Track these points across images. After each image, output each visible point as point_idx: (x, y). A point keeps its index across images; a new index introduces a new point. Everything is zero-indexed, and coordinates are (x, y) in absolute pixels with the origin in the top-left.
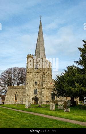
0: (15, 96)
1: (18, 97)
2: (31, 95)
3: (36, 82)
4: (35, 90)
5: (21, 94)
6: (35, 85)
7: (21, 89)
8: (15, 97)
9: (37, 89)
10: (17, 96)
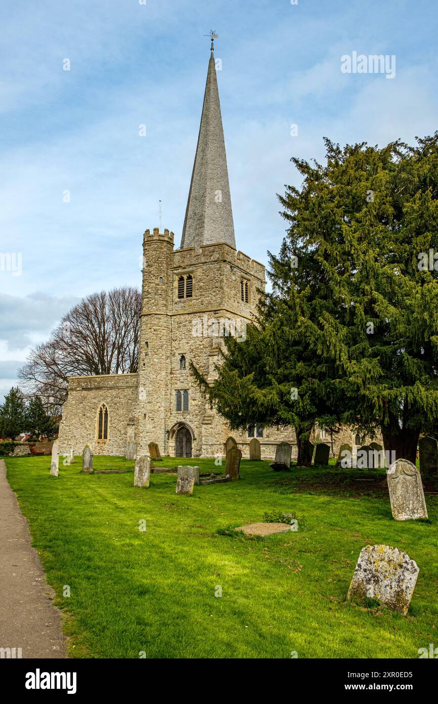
0: (97, 419)
1: (109, 424)
2: (162, 416)
3: (183, 358)
4: (178, 391)
5: (121, 412)
6: (177, 373)
7: (122, 388)
8: (97, 425)
9: (186, 391)
10: (106, 422)
